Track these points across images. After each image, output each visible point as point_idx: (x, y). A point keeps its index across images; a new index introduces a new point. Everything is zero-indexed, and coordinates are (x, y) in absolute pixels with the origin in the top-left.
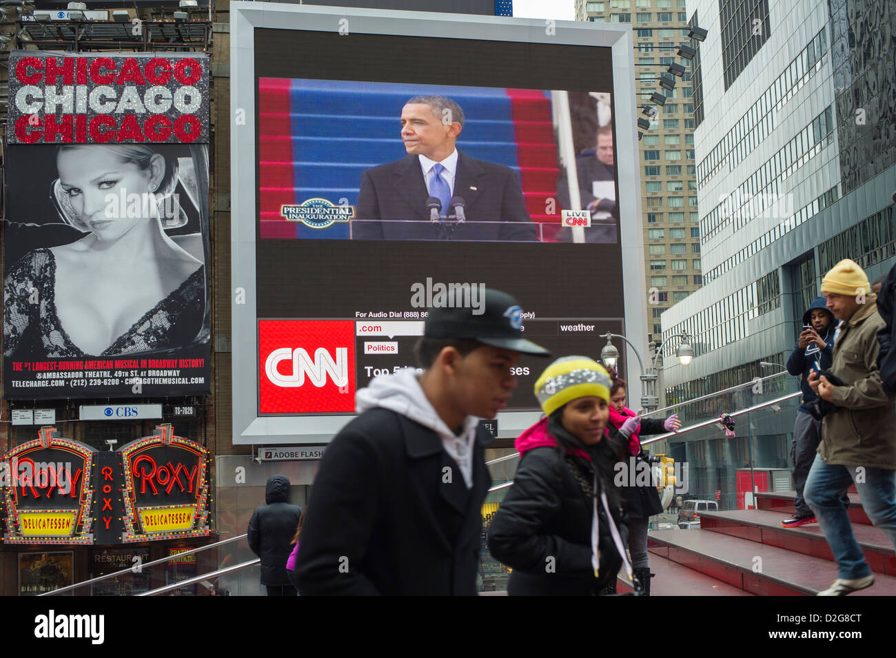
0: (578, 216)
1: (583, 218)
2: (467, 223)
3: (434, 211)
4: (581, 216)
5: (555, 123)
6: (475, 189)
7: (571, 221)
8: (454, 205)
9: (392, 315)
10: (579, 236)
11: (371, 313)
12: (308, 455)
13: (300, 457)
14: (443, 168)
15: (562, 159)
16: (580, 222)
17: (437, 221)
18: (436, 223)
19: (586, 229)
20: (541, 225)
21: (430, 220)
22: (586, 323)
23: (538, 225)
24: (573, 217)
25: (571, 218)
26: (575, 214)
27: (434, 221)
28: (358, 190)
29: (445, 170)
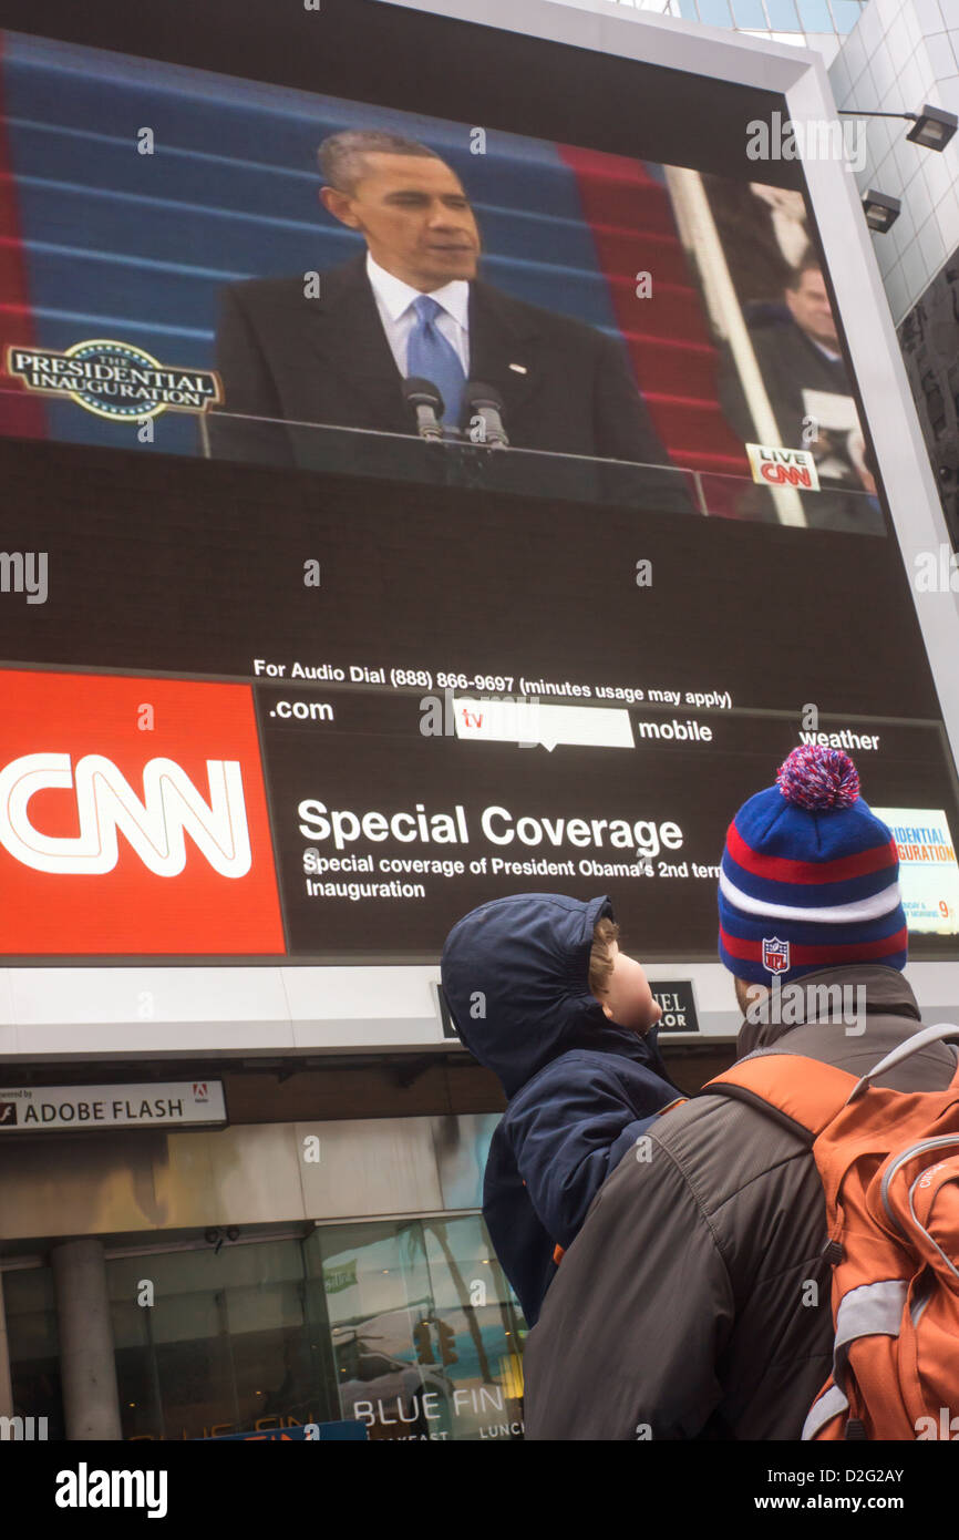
0: (787, 461)
1: (799, 468)
2: (510, 452)
3: (426, 414)
4: (793, 462)
5: (686, 241)
6: (522, 370)
7: (773, 473)
8: (474, 403)
9: (357, 675)
10: (790, 510)
11: (297, 665)
12: (135, 1110)
13: (108, 1120)
14: (440, 311)
15: (717, 326)
16: (793, 476)
17: (436, 439)
18: (434, 445)
19: (806, 497)
20: (697, 476)
21: (417, 434)
22: (859, 730)
23: (690, 478)
24: (775, 464)
25: (771, 466)
26: (779, 457)
27: (429, 439)
28: (210, 335)
29: (444, 316)
